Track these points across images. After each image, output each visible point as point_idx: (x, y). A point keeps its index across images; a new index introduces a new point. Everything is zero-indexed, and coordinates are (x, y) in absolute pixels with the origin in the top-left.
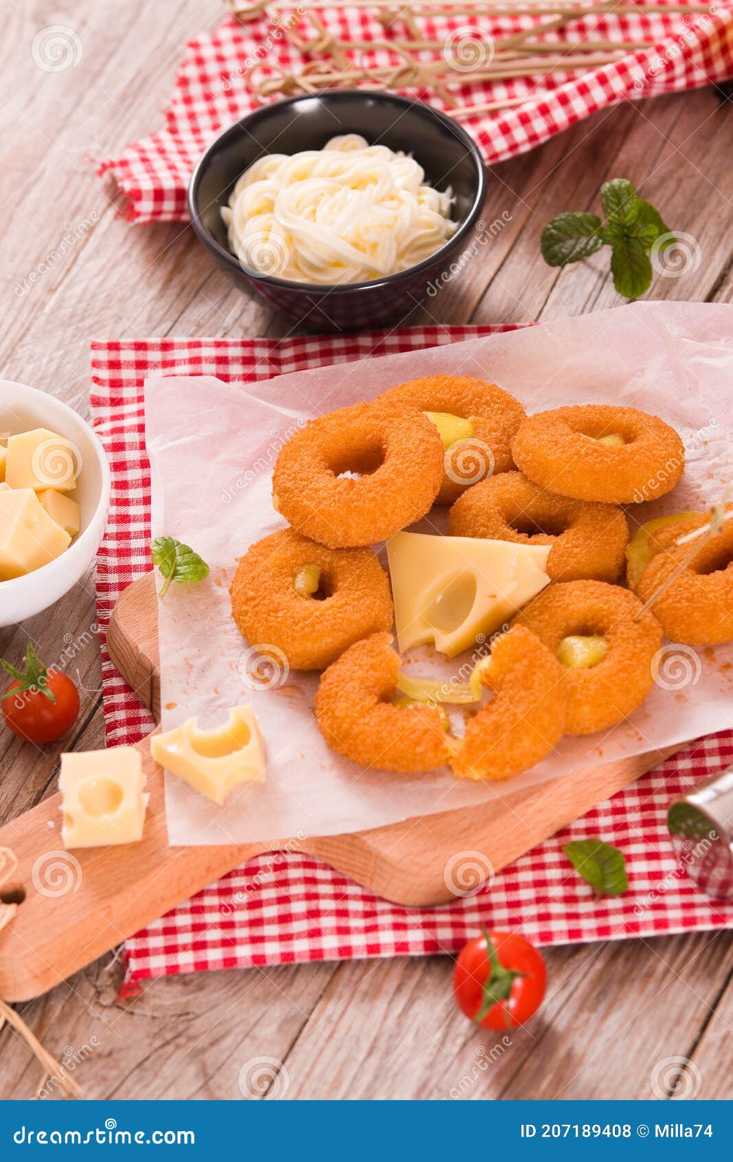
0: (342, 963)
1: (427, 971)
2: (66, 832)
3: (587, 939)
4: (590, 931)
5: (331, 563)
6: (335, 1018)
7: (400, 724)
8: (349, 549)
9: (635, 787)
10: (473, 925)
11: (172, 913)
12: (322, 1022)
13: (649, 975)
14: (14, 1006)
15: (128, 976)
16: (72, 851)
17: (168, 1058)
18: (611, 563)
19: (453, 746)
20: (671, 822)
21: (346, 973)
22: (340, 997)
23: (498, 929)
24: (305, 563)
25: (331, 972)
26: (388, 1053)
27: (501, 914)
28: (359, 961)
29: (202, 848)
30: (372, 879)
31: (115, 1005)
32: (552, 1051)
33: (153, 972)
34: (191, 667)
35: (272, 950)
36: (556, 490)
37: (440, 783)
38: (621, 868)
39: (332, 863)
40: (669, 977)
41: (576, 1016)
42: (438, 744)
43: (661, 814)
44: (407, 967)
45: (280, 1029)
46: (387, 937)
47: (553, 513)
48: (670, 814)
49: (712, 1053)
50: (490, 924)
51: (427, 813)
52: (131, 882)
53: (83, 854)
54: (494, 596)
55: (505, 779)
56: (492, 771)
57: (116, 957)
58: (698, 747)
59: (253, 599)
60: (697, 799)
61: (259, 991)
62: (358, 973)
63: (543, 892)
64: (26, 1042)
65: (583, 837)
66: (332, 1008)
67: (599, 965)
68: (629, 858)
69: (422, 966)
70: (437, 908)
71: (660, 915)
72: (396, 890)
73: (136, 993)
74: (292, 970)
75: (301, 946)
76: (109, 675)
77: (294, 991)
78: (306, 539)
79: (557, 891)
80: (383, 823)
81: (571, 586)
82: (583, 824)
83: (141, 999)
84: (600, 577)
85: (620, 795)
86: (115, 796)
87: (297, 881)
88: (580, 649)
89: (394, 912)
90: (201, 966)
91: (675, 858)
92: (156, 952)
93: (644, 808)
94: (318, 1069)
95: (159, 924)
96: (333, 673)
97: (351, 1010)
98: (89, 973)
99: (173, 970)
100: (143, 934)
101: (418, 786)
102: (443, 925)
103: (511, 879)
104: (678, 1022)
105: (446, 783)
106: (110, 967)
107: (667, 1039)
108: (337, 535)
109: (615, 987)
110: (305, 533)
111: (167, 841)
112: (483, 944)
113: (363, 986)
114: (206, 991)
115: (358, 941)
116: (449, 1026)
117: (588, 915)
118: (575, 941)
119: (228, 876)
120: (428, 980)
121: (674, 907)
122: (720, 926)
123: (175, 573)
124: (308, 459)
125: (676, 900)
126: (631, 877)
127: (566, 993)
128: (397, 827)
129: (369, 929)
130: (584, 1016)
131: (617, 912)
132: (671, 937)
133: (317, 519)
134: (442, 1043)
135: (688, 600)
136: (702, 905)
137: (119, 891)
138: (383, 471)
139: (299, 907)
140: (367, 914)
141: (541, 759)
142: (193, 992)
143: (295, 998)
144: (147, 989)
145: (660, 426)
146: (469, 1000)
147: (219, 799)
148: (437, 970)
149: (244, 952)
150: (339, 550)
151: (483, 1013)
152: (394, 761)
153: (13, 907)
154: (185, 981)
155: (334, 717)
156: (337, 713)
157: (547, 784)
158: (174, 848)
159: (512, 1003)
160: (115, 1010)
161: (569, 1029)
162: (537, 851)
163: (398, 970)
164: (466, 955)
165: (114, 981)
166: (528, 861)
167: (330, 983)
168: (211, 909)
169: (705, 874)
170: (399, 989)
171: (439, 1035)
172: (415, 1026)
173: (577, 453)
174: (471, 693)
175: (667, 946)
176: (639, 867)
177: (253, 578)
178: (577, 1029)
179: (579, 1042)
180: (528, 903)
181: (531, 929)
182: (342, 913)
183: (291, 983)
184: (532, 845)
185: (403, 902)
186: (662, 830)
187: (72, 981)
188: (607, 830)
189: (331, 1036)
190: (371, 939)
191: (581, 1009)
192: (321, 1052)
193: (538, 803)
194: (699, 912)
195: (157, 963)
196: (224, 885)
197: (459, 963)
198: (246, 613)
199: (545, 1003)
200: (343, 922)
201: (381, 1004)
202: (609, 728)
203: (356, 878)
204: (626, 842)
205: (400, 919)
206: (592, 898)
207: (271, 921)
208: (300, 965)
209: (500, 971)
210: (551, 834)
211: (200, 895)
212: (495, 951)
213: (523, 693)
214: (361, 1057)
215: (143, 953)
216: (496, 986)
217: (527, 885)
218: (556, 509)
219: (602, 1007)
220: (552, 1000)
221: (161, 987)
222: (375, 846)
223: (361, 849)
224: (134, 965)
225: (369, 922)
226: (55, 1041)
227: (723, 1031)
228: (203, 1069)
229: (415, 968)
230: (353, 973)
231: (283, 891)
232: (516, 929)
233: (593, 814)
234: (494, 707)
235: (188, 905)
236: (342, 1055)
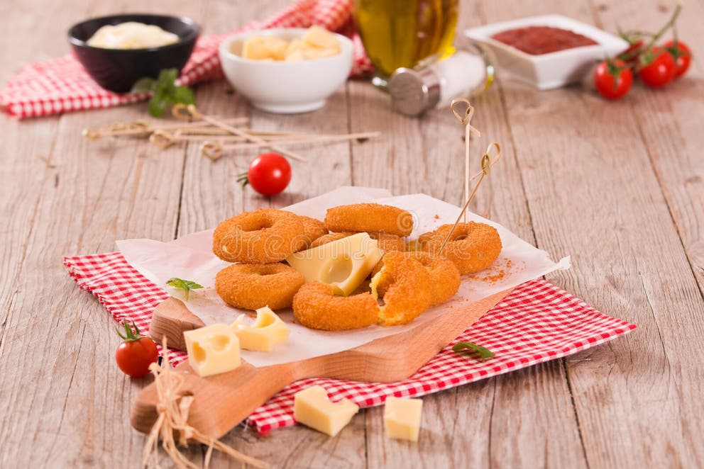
3: (491, 374)
5: (265, 268)
11: (265, 405)
15: (259, 429)
17: (303, 451)
33: (272, 425)
38: (485, 353)
40: (538, 383)
51: (381, 337)
53: (211, 378)
57: (248, 423)
63: (453, 365)
73: (268, 434)
79: (460, 364)
80: (361, 344)
86: (223, 341)
89: (384, 383)
92: (268, 417)
95: (261, 409)
99: (282, 422)
103: (432, 366)
105: (380, 328)
108: (265, 256)
117: (483, 367)
118: (485, 377)
123: (188, 288)
126: (493, 353)
128: (369, 344)
129: (376, 391)
131: (497, 363)
138: (276, 225)
152: (354, 318)
153: (190, 398)
155: (313, 307)
157: (432, 321)
158: (257, 368)
162: (436, 357)
165: (252, 433)
176: (494, 350)
180: (449, 369)
193: (432, 329)
195: (272, 422)
206: (479, 362)
211: (274, 398)
215: (262, 419)
217: (443, 365)
222: (363, 351)
224: (260, 424)
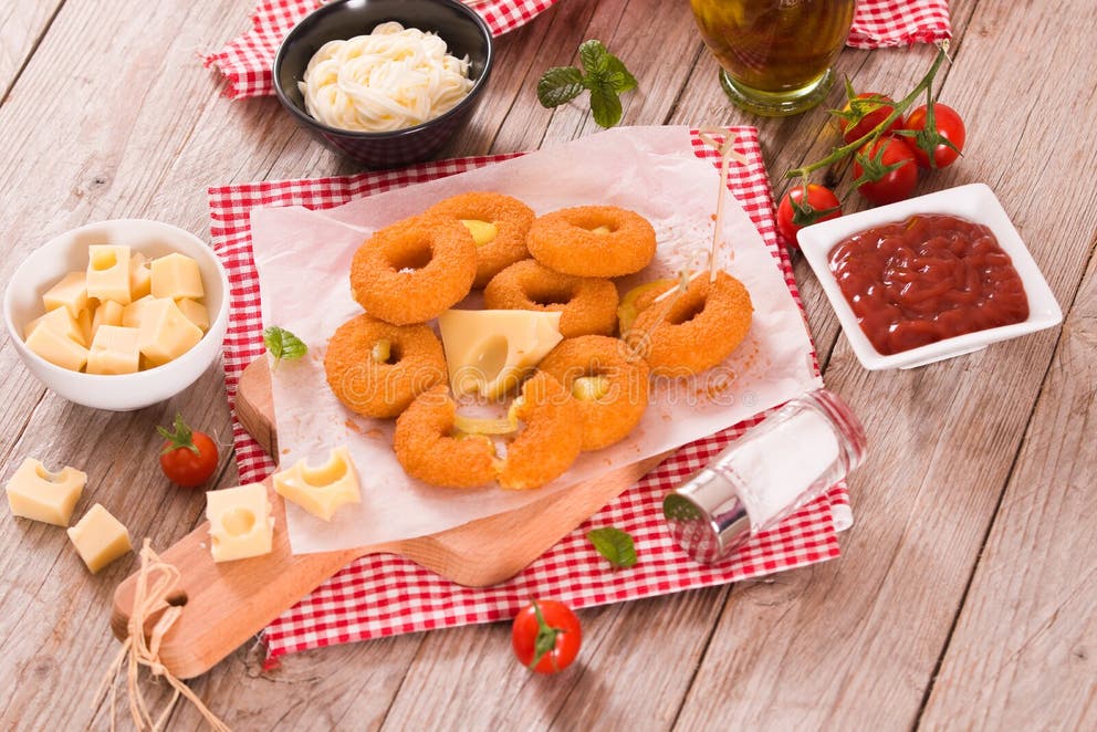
0: (428, 633)
1: (492, 634)
2: (214, 550)
3: (609, 601)
4: (611, 595)
5: (397, 338)
6: (426, 674)
7: (458, 451)
8: (411, 325)
9: (637, 486)
10: (524, 598)
11: (298, 605)
12: (416, 678)
13: (658, 624)
14: (185, 682)
15: (269, 654)
16: (220, 565)
17: (304, 711)
18: (607, 322)
19: (500, 466)
20: (666, 510)
21: (431, 640)
22: (428, 658)
23: (542, 599)
24: (379, 338)
25: (420, 641)
26: (467, 696)
27: (544, 588)
28: (441, 630)
29: (317, 554)
30: (445, 569)
31: (260, 676)
32: (589, 686)
33: (288, 650)
34: (299, 422)
35: (375, 627)
36: (562, 271)
37: (492, 494)
38: (631, 547)
39: (415, 559)
40: (672, 625)
41: (605, 659)
42: (488, 464)
43: (658, 505)
44: (476, 633)
45: (385, 685)
46: (460, 611)
47: (562, 287)
48: (664, 505)
49: (709, 678)
50: (536, 596)
51: (483, 516)
52: (265, 584)
53: (226, 567)
54: (521, 352)
55: (540, 487)
56: (530, 481)
57: (259, 641)
58: (682, 453)
59: (342, 367)
60: (683, 491)
61: (367, 658)
62: (440, 640)
63: (575, 569)
64: (197, 708)
65: (601, 526)
66: (423, 666)
67: (620, 620)
68: (636, 539)
69: (489, 629)
70: (496, 587)
71: (662, 579)
72: (464, 576)
73: (275, 667)
74: (391, 641)
75: (397, 622)
76: (239, 432)
77: (393, 656)
78: (379, 320)
79: (585, 568)
80: (450, 527)
81: (578, 340)
82: (600, 517)
83: (280, 670)
84: (599, 332)
85: (626, 493)
86: (249, 520)
87: (389, 575)
88: (588, 386)
89: (464, 592)
90: (323, 642)
91: (671, 536)
92: (288, 634)
93: (644, 501)
94: (416, 712)
95: (289, 614)
96: (405, 418)
97: (437, 667)
98: (240, 653)
99: (301, 647)
100: (277, 622)
101: (475, 497)
102: (502, 599)
103: (549, 561)
104: (682, 657)
105: (495, 493)
106: (255, 648)
107: (675, 670)
108: (400, 316)
109: (633, 635)
110: (377, 316)
111: (290, 550)
112: (532, 610)
113: (445, 649)
114: (328, 661)
115: (438, 615)
116: (511, 674)
117: (609, 584)
118: (601, 603)
119: (338, 575)
120: (493, 640)
121: (673, 573)
122: (708, 584)
123: (283, 353)
124: (375, 260)
125: (674, 567)
126: (639, 553)
127: (597, 643)
128: (462, 528)
129: (446, 606)
130: (611, 658)
131: (630, 579)
132: (672, 595)
133: (386, 305)
134: (507, 687)
135: (667, 344)
136: (694, 570)
137: (257, 591)
138: (432, 266)
139: (393, 594)
140: (444, 595)
141: (565, 471)
142: (317, 663)
143: (395, 661)
144: (284, 663)
145: (637, 219)
146: (525, 653)
147: (327, 518)
148: (499, 633)
149: (354, 630)
150: (404, 326)
151: (536, 661)
152: (455, 480)
153: (179, 609)
154: (311, 654)
155: (408, 450)
156: (411, 447)
157: (572, 489)
158: (295, 556)
159: (557, 652)
160: (261, 679)
161: (601, 668)
162: (568, 539)
163: (471, 633)
164: (520, 620)
165: (259, 659)
166: (561, 547)
167: (420, 648)
168: (327, 600)
169: (694, 546)
170: (471, 649)
171: (504, 681)
172: (485, 677)
173: (577, 242)
174: (509, 424)
175: (669, 601)
176: (644, 545)
177: (341, 352)
178: (607, 668)
179: (609, 678)
180: (564, 578)
181: (567, 597)
182: (425, 596)
183: (390, 651)
184: (563, 536)
185: (471, 584)
186: (660, 516)
187: (226, 662)
188: (619, 519)
189: (424, 686)
190: (449, 613)
191: (609, 653)
192: (417, 699)
193: (565, 503)
194: (691, 575)
195: (290, 642)
196: (336, 581)
197: (515, 624)
198: (338, 377)
199: (581, 651)
200: (426, 602)
201: (459, 662)
202: (616, 444)
203: (433, 569)
204: (633, 527)
205: (469, 597)
206: (611, 570)
207: (372, 606)
208: (396, 636)
209: (546, 629)
210: (577, 525)
211: (318, 590)
212: (541, 615)
213: (549, 422)
214: (448, 699)
215: (279, 636)
216: (544, 640)
217: (562, 565)
218: (563, 285)
219: (624, 651)
220: (586, 649)
221: (293, 661)
222: (447, 543)
223: (436, 547)
224: (273, 645)
225: (446, 600)
226: (218, 705)
227: (716, 660)
228: (330, 719)
229: (483, 633)
230: (436, 640)
231: (380, 583)
232: (555, 598)
233: (607, 509)
234: (527, 434)
235: (310, 598)
236: (433, 700)
